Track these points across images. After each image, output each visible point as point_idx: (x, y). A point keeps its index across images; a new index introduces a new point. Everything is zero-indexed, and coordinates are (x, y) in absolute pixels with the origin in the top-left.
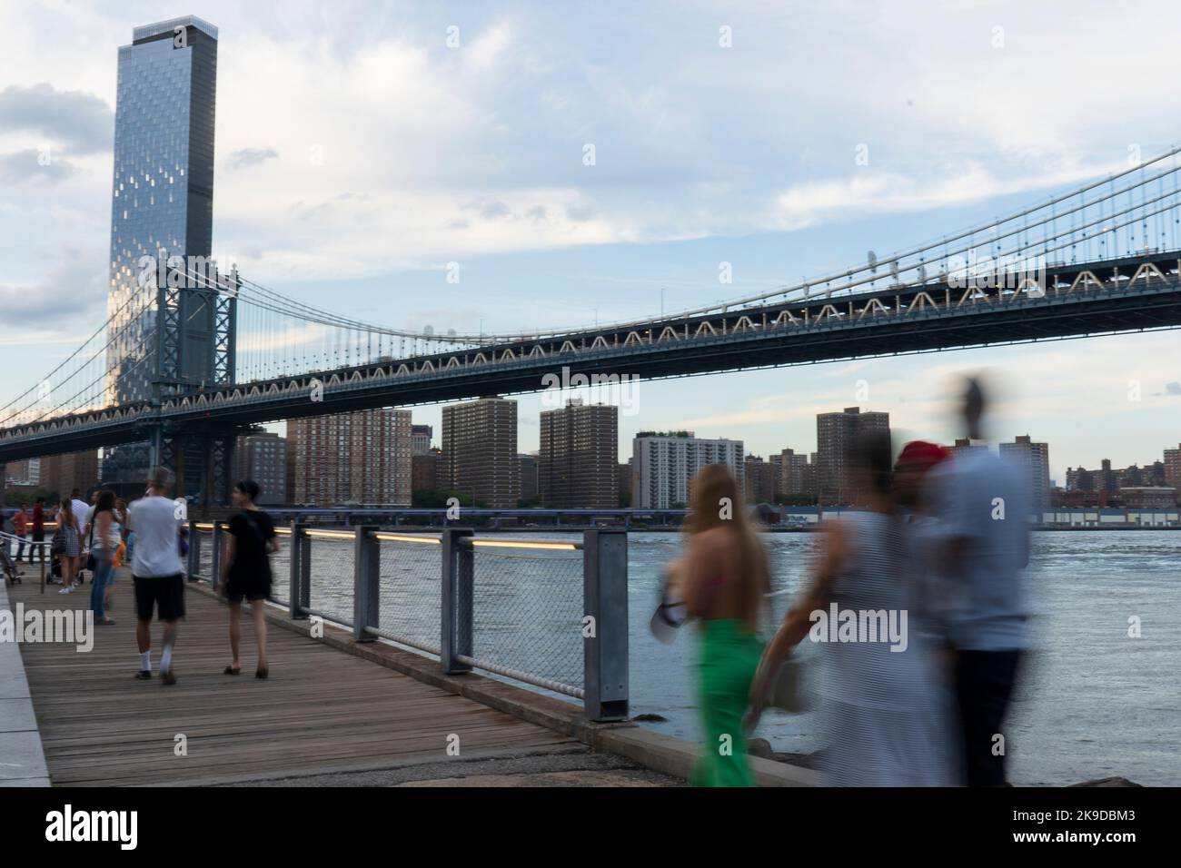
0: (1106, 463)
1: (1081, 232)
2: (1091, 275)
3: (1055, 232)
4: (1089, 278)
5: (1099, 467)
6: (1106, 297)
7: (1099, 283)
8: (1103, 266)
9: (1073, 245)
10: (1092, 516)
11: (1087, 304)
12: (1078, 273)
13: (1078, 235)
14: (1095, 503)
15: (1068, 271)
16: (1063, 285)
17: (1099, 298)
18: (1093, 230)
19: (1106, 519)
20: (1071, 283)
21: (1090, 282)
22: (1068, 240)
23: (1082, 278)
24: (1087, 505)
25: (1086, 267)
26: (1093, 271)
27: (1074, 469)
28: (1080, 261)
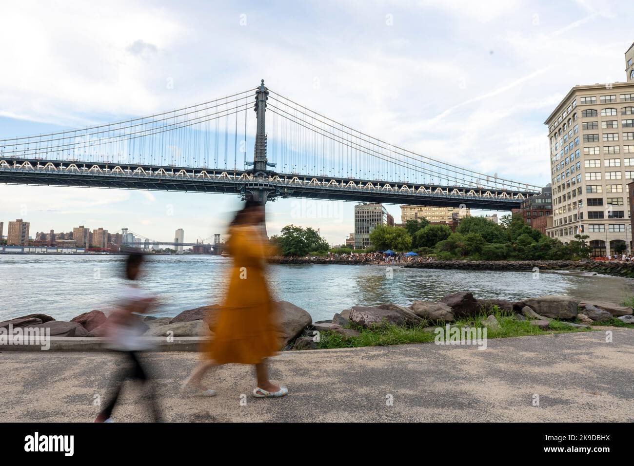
0: (52, 231)
1: (50, 149)
2: (52, 164)
3: (40, 147)
4: (51, 165)
5: (49, 233)
6: (57, 173)
7: (55, 168)
8: (57, 162)
9: (47, 153)
10: (44, 250)
11: (49, 174)
12: (47, 163)
13: (49, 150)
14: (46, 245)
15: (43, 161)
16: (41, 166)
17: (54, 173)
18: (55, 149)
19: (49, 251)
20: (44, 166)
21: (52, 167)
22: (45, 150)
23: (49, 165)
24: (43, 246)
25: (50, 161)
26: (53, 163)
27: (40, 233)
28: (49, 159)
